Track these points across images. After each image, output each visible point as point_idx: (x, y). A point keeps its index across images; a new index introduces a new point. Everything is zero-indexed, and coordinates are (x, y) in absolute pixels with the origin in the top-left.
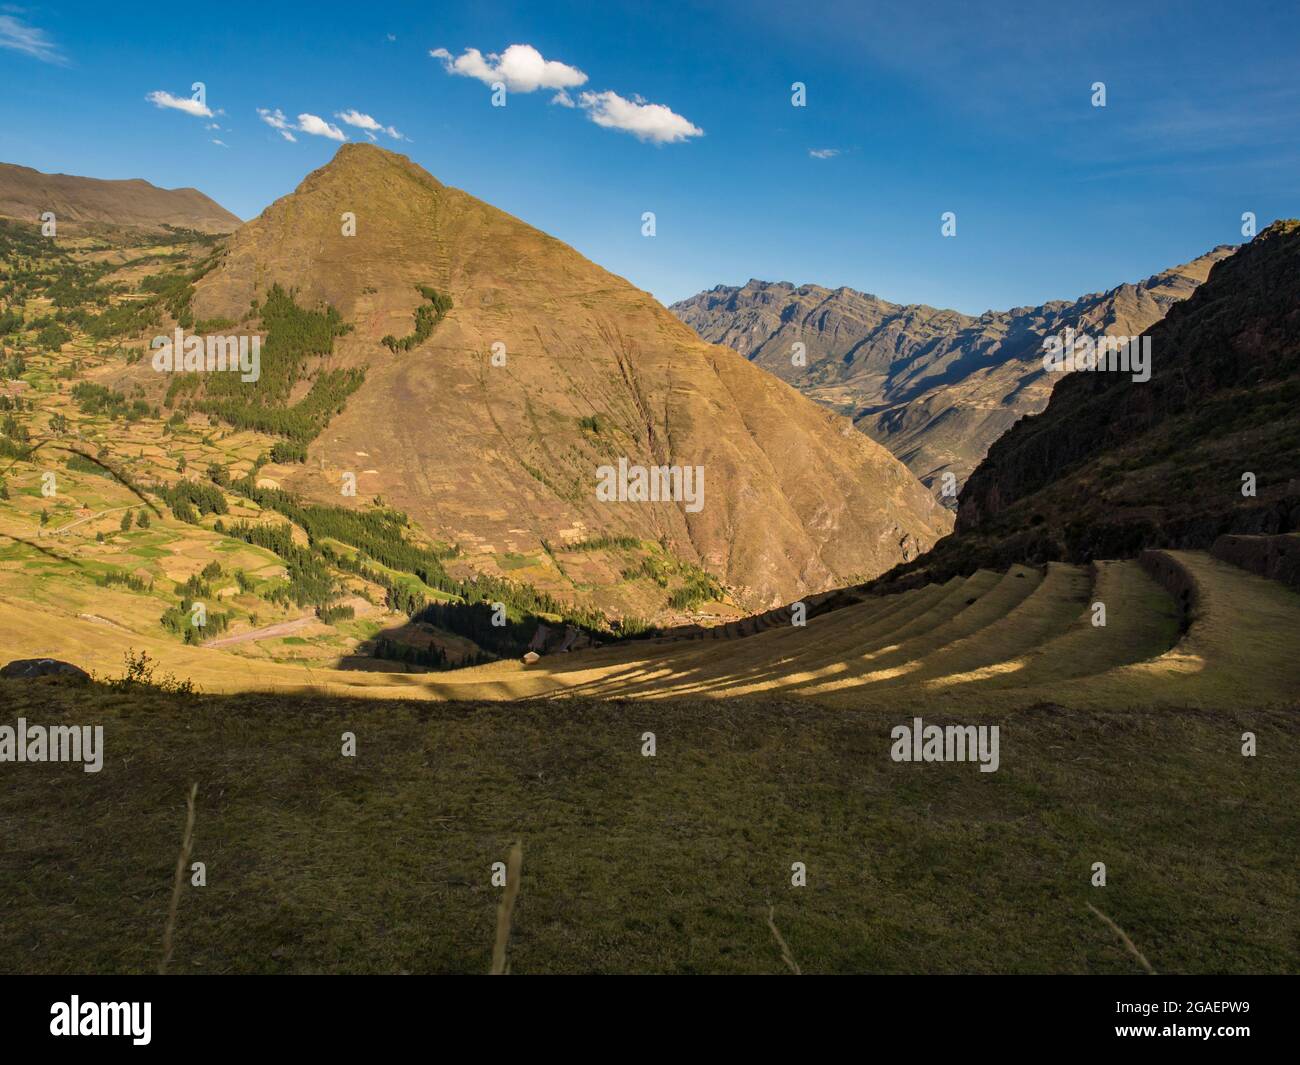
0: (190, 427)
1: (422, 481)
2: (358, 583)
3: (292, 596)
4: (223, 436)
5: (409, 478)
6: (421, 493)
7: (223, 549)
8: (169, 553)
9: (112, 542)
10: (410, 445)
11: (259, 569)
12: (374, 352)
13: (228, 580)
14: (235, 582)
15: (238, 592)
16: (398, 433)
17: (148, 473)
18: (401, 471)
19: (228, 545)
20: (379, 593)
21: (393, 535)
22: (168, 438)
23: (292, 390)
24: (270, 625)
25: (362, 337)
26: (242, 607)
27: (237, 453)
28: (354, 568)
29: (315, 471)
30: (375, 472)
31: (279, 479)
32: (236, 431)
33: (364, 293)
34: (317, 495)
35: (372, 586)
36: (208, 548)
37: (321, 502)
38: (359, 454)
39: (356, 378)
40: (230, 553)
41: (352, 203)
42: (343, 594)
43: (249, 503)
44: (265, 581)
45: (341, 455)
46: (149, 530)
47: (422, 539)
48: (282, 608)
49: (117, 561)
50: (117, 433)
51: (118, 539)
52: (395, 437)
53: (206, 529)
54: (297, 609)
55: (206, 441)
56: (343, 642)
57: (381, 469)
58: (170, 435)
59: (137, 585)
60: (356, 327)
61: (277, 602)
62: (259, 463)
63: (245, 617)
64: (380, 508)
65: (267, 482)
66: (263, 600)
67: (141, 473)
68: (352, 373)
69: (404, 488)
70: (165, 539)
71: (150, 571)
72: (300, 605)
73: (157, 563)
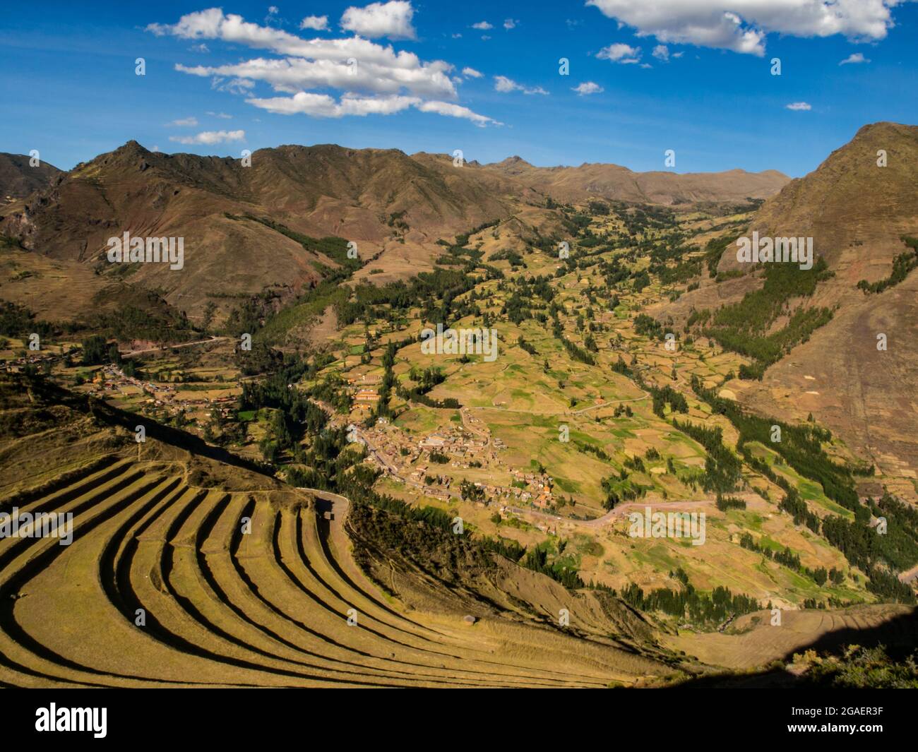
0: (695, 347)
1: (859, 405)
2: (763, 482)
3: (701, 483)
4: (714, 355)
5: (846, 401)
6: (855, 415)
7: (669, 439)
8: (633, 436)
9: (604, 424)
10: (856, 373)
11: (687, 458)
12: (848, 294)
13: (662, 462)
14: (666, 464)
15: (664, 472)
16: (847, 364)
17: (653, 378)
18: (841, 394)
19: (674, 437)
20: (778, 494)
21: (815, 448)
22: (679, 354)
23: (774, 323)
24: (677, 501)
25: (840, 282)
26: (662, 483)
27: (716, 369)
28: (765, 470)
29: (766, 388)
30: (816, 393)
31: (736, 391)
32: (723, 352)
33: (851, 245)
34: (760, 407)
35: (773, 486)
36: (659, 437)
37: (762, 412)
38: (806, 377)
39: (827, 316)
40: (672, 443)
41: (855, 174)
42: (743, 489)
43: (707, 408)
44: (686, 468)
45: (791, 377)
46: (631, 419)
47: (842, 455)
48: (691, 490)
49: (599, 437)
50: (651, 348)
51: (609, 422)
52: (844, 365)
53: (667, 423)
54: (702, 492)
55: (702, 359)
56: (726, 526)
57: (823, 392)
58: (682, 351)
59: (602, 456)
60: (837, 273)
61: (689, 484)
62: (729, 377)
63: (660, 491)
64: (810, 424)
65: (727, 394)
66: (679, 482)
67: (649, 377)
68: (825, 310)
69: (840, 409)
70: (636, 426)
71: (616, 446)
72: (705, 491)
73: (623, 442)
